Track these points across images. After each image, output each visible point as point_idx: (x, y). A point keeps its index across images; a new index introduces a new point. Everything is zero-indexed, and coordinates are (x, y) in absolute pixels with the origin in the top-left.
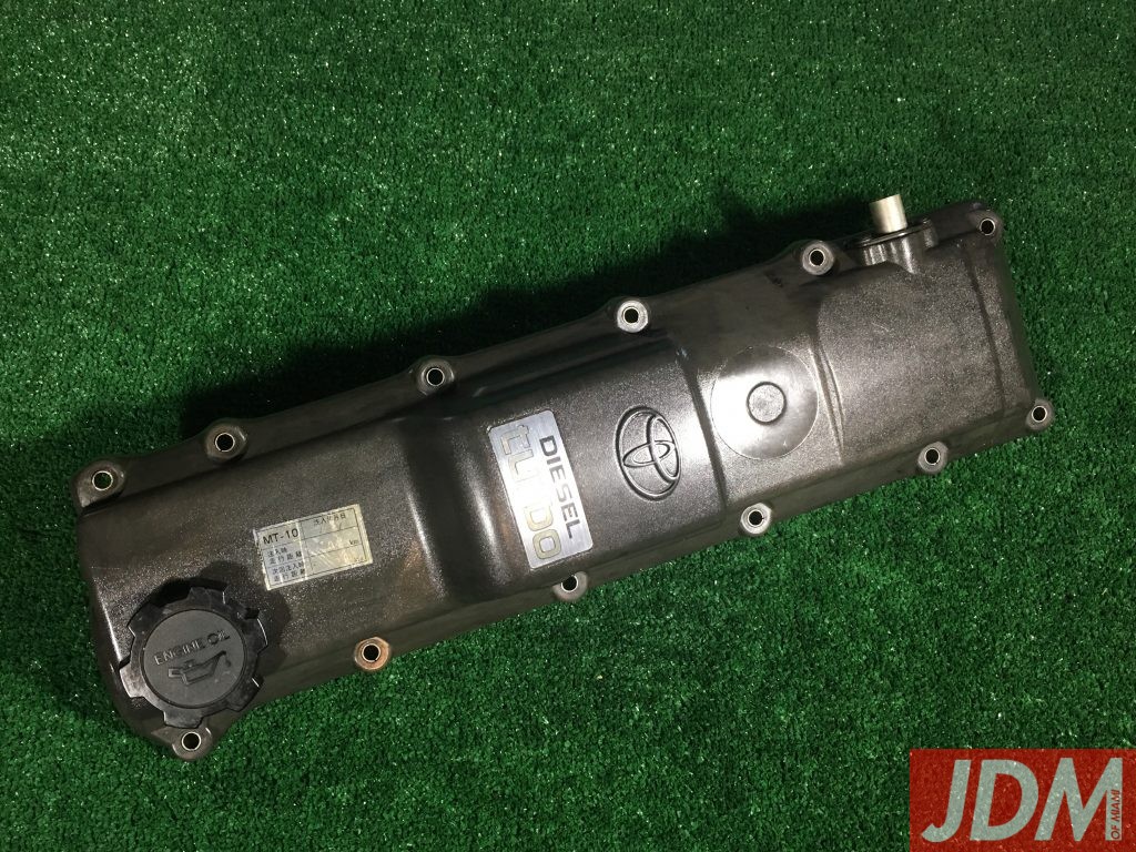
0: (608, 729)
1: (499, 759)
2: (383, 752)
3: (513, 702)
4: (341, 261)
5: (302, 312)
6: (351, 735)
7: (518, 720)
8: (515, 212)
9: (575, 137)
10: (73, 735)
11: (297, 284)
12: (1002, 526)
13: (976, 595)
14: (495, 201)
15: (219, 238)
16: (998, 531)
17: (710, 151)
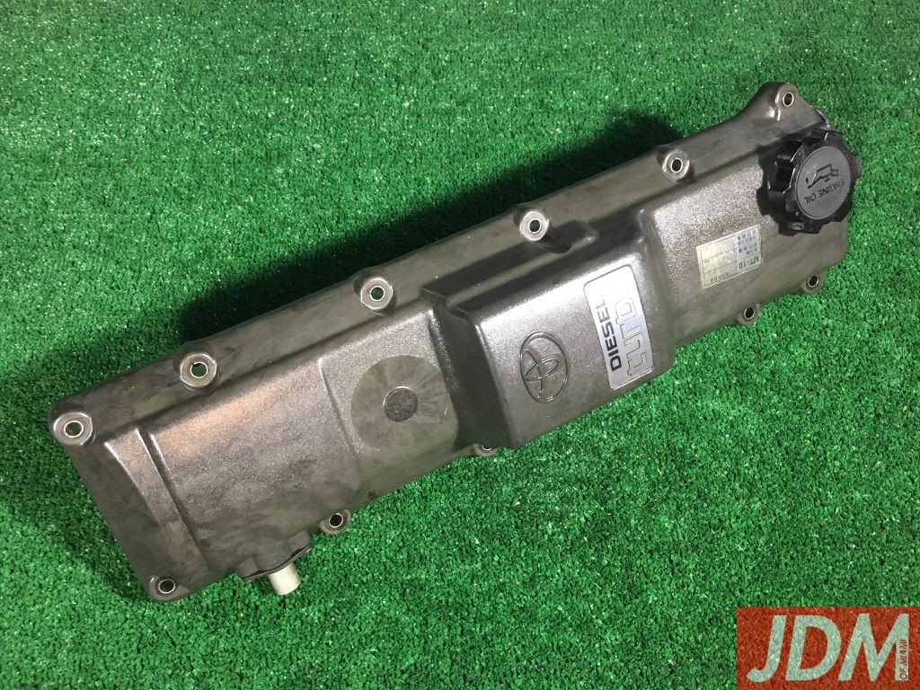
0: (528, 544)
1: (441, 574)
2: (346, 576)
3: (449, 528)
4: (286, 202)
5: (258, 241)
6: (319, 565)
7: (455, 542)
8: (421, 159)
9: (464, 103)
10: (85, 583)
11: (253, 220)
12: (820, 366)
13: (806, 419)
14: (405, 151)
15: (189, 190)
16: (817, 368)
17: (566, 108)
